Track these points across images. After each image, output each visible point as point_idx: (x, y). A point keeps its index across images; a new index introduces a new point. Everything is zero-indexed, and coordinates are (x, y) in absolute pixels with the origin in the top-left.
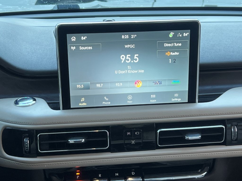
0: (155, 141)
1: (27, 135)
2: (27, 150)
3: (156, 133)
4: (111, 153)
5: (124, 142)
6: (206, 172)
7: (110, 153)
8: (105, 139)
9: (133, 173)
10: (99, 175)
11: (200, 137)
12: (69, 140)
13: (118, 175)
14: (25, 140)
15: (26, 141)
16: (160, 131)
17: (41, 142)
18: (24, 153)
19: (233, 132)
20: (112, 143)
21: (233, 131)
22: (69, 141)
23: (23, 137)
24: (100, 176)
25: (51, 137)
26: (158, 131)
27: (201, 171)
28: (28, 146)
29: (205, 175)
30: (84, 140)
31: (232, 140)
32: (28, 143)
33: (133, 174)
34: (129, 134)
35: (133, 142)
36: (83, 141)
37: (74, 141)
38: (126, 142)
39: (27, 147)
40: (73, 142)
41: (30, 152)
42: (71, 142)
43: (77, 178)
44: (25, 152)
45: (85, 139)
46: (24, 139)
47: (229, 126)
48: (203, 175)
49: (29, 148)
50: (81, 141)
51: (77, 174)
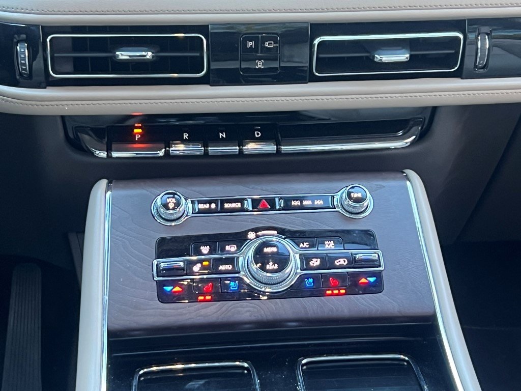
0: (308, 65)
1: (24, 36)
2: (25, 70)
3: (312, 46)
4: (211, 86)
5: (239, 67)
6: (414, 137)
7: (208, 86)
8: (198, 54)
9: (258, 134)
10: (184, 134)
11: (407, 58)
12: (117, 53)
13: (224, 136)
14: (18, 48)
15: (22, 50)
16: (320, 40)
17: (56, 55)
18: (18, 77)
19: (481, 48)
20: (212, 67)
21: (479, 46)
22: (118, 55)
23: (15, 40)
24: (186, 136)
25: (78, 44)
26: (316, 42)
27: (404, 134)
28: (25, 61)
29: (413, 143)
30: (150, 54)
31: (476, 66)
32: (25, 55)
33: (256, 136)
34: (252, 46)
35: (260, 65)
36: (148, 57)
37: (130, 56)
38: (245, 65)
39: (25, 64)
40: (128, 58)
41: (30, 76)
42: (121, 57)
43: (137, 139)
44: (21, 74)
45: (153, 53)
46: (17, 45)
47: (471, 36)
48: (407, 143)
49: (28, 67)
50: (145, 56)
51: (136, 131)
